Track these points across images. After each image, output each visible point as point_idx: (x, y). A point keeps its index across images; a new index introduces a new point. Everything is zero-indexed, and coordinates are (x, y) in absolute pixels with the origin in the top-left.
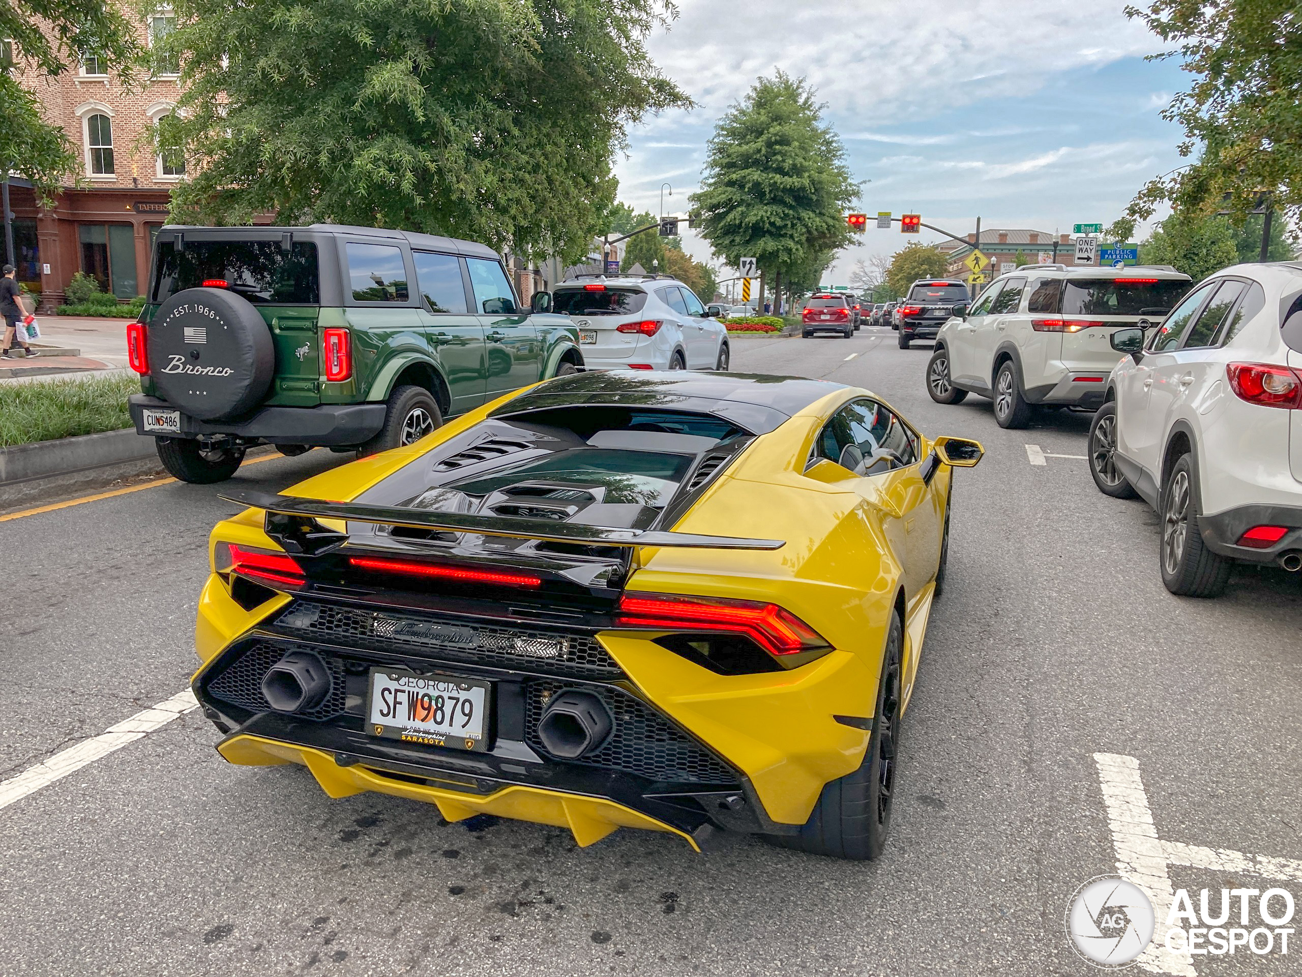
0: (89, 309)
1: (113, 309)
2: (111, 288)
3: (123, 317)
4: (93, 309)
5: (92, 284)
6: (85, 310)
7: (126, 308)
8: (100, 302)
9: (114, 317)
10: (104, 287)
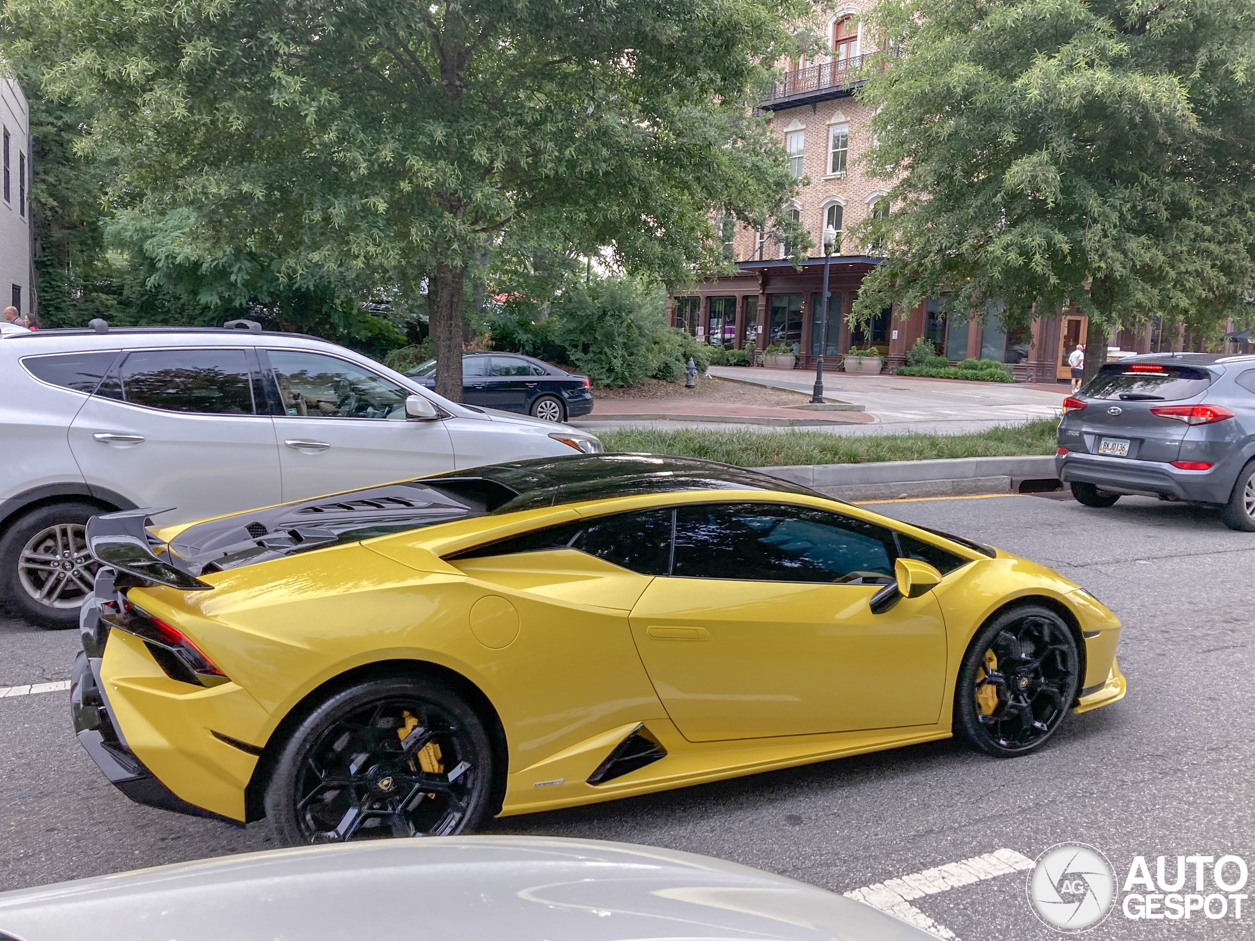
0: (922, 370)
1: (942, 371)
2: (945, 351)
3: (948, 378)
4: (926, 369)
5: (930, 348)
6: (919, 371)
7: (952, 370)
8: (932, 364)
9: (942, 377)
10: (939, 351)
